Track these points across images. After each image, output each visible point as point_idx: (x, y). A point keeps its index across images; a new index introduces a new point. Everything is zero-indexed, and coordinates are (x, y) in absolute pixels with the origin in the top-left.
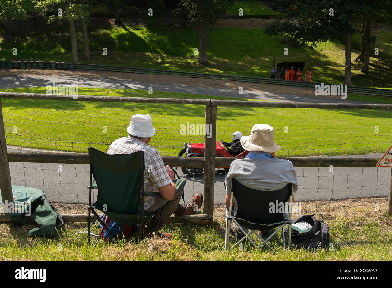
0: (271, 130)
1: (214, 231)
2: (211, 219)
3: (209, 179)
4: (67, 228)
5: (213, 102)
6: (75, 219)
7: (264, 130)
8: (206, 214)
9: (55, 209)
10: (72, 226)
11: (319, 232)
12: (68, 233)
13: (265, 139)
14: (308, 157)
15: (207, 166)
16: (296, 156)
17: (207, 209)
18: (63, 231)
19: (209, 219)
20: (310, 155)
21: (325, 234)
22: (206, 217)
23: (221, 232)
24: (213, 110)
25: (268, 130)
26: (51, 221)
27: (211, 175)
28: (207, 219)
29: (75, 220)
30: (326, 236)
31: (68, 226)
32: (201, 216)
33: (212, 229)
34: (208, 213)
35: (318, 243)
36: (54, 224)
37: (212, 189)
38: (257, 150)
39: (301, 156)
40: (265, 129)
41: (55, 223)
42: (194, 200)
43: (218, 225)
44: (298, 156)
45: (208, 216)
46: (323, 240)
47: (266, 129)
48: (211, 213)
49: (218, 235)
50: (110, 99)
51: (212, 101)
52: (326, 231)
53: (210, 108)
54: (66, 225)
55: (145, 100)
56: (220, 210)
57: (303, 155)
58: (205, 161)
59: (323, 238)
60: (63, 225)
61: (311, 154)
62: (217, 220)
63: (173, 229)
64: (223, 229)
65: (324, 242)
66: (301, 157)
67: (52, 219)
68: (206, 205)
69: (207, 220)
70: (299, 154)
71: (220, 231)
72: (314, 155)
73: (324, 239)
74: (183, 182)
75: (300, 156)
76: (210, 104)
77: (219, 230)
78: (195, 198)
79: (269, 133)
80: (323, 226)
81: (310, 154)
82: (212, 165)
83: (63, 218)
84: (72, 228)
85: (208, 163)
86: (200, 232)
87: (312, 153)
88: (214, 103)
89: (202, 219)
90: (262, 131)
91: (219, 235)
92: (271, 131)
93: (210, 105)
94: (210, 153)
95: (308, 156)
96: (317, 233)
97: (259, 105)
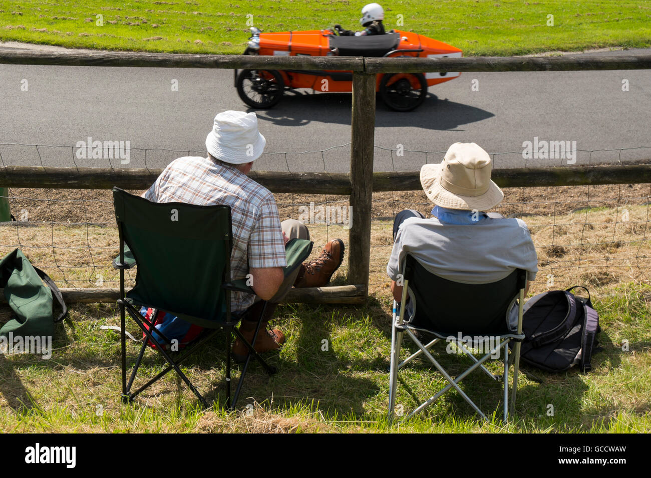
0: (485, 162)
1: (370, 320)
2: (363, 296)
3: (360, 219)
4: (74, 316)
5: (369, 64)
6: (88, 298)
7: (471, 163)
8: (353, 286)
9: (45, 277)
10: (84, 314)
11: (579, 327)
12: (77, 329)
13: (473, 183)
14: (580, 53)
15: (355, 193)
16: (554, 50)
17: (356, 277)
18: (67, 325)
19: (359, 296)
20: (585, 47)
21: (590, 334)
22: (353, 291)
23: (383, 323)
24: (367, 83)
25: (480, 163)
26: (42, 310)
27: (364, 210)
28: (355, 296)
29: (89, 300)
30: (592, 337)
31: (76, 313)
32: (342, 290)
33: (366, 318)
34: (358, 284)
35: (576, 351)
36: (49, 315)
37: (366, 237)
38: (457, 208)
39: (565, 51)
40: (473, 162)
41: (49, 313)
42: (325, 253)
43: (377, 305)
44: (558, 49)
45: (358, 289)
46: (585, 346)
47: (476, 161)
48: (362, 284)
49: (377, 330)
50: (148, 62)
51: (366, 63)
52: (593, 327)
53: (362, 77)
54: (71, 312)
55: (223, 62)
56: (381, 239)
57: (571, 48)
58: (351, 182)
59: (585, 342)
60: (67, 313)
61: (589, 44)
62: (375, 294)
63: (287, 317)
64: (388, 315)
65: (588, 349)
66: (564, 54)
67: (44, 306)
68: (354, 268)
69: (356, 298)
70: (562, 46)
71: (381, 319)
72: (594, 48)
73: (587, 344)
74: (307, 246)
75: (563, 50)
76: (362, 70)
77: (378, 317)
78: (329, 249)
79: (481, 168)
80: (588, 317)
81: (585, 45)
82: (365, 192)
83: (65, 295)
84: (84, 317)
85: (358, 188)
86: (341, 323)
87: (590, 42)
88: (370, 68)
89: (346, 295)
90: (468, 167)
91: (380, 330)
92: (487, 163)
93: (361, 72)
94: (362, 167)
95: (582, 49)
96: (576, 330)
97: (468, 67)
